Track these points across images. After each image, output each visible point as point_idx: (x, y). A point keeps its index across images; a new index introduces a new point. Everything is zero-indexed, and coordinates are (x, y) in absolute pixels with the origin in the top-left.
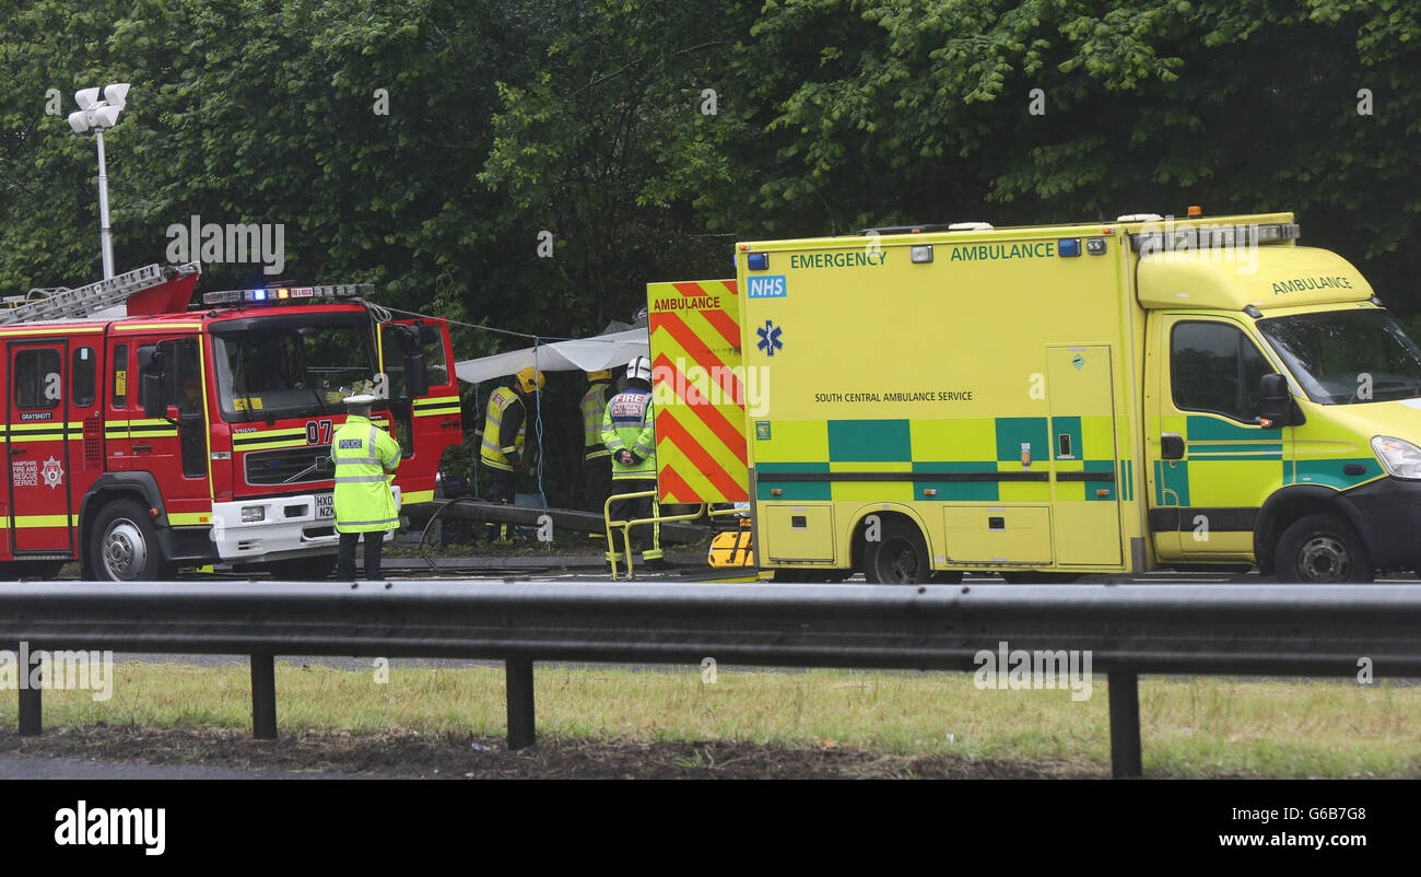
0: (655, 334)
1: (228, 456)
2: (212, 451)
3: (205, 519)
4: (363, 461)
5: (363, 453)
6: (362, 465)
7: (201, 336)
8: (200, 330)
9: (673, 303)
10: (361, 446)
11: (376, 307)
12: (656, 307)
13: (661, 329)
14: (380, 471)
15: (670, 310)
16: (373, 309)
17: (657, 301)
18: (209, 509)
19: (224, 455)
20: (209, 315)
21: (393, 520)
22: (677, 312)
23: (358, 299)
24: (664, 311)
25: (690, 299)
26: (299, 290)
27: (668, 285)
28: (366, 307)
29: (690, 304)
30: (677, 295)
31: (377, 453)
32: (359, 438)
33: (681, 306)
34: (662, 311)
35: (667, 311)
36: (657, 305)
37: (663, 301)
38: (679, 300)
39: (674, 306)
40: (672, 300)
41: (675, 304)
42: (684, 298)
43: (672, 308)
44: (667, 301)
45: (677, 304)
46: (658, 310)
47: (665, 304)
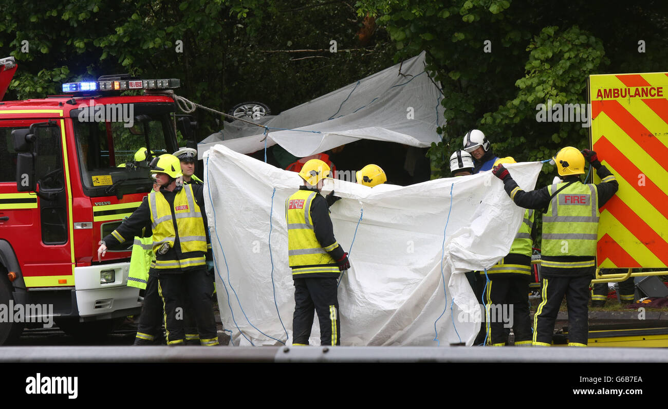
0: (596, 119)
1: (90, 226)
2: (74, 222)
3: (65, 281)
7: (62, 121)
8: (61, 115)
9: (616, 93)
11: (182, 99)
12: (598, 96)
13: (602, 115)
15: (613, 99)
16: (180, 102)
17: (599, 91)
18: (70, 272)
19: (86, 225)
20: (69, 102)
22: (620, 100)
23: (171, 91)
24: (606, 99)
25: (633, 89)
26: (134, 82)
27: (612, 77)
28: (174, 99)
29: (632, 93)
30: (620, 85)
33: (624, 94)
34: (604, 99)
35: (609, 99)
36: (599, 94)
37: (605, 90)
38: (621, 89)
39: (616, 95)
40: (614, 90)
41: (617, 93)
42: (627, 88)
43: (615, 97)
44: (610, 90)
45: (620, 93)
46: (600, 99)
47: (608, 93)
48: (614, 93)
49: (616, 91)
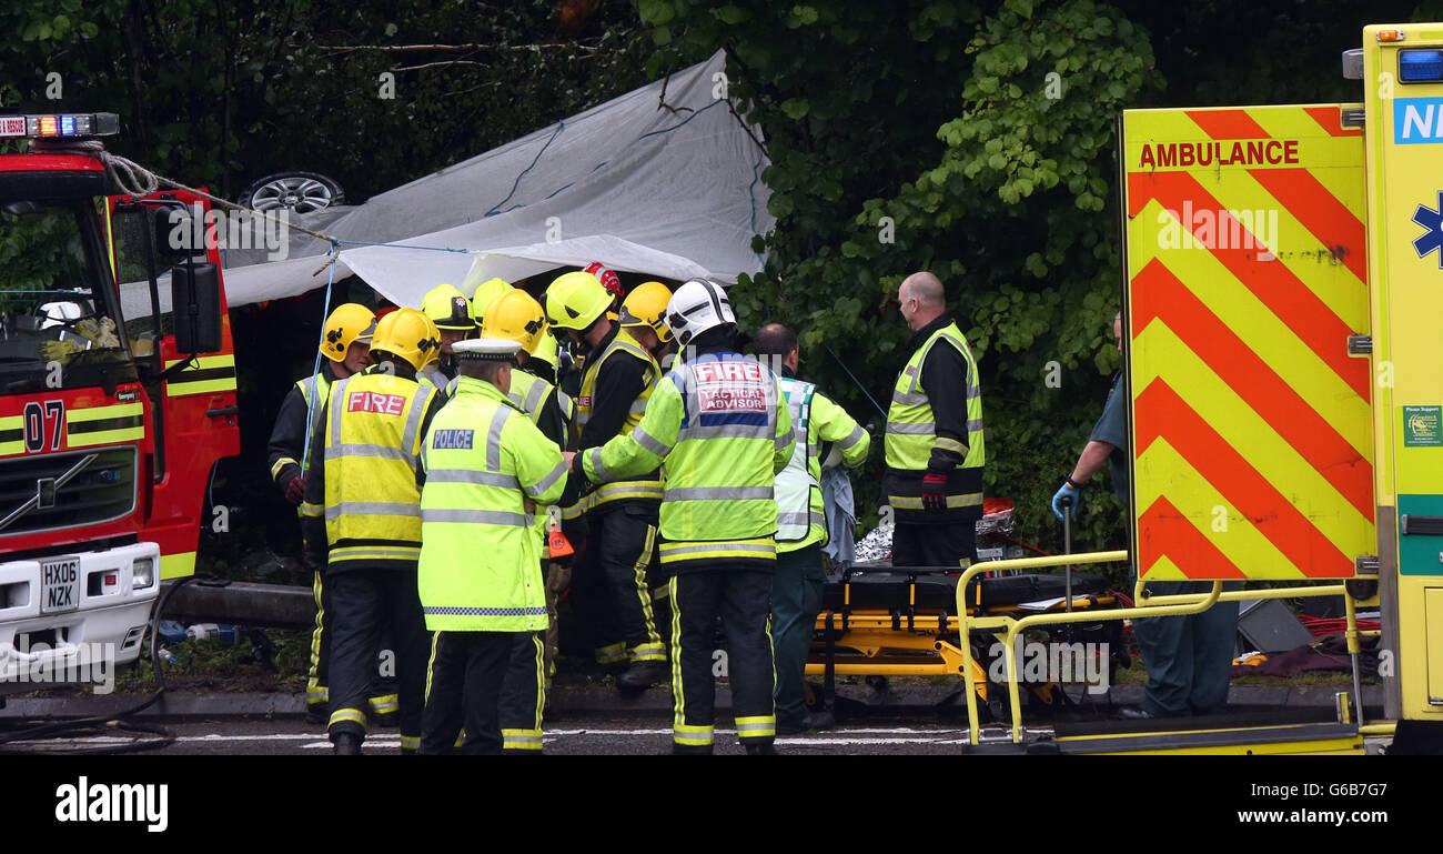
0: (1139, 217)
4: (474, 477)
5: (475, 459)
6: (471, 486)
9: (1187, 152)
10: (470, 443)
12: (1144, 160)
13: (1154, 206)
14: (512, 502)
15: (1179, 168)
17: (1147, 148)
21: (533, 611)
22: (1195, 171)
24: (1164, 169)
25: (1227, 148)
27: (1177, 115)
29: (1226, 154)
30: (1197, 135)
31: (505, 460)
32: (468, 427)
33: (1205, 158)
34: (1158, 169)
35: (1171, 168)
36: (1147, 157)
37: (1161, 148)
38: (1199, 146)
39: (1187, 159)
40: (1183, 146)
41: (1190, 154)
42: (1214, 142)
43: (1183, 163)
44: (1173, 147)
45: (1195, 154)
46: (1148, 167)
47: (1167, 154)
48: (1183, 154)
49: (1187, 150)
